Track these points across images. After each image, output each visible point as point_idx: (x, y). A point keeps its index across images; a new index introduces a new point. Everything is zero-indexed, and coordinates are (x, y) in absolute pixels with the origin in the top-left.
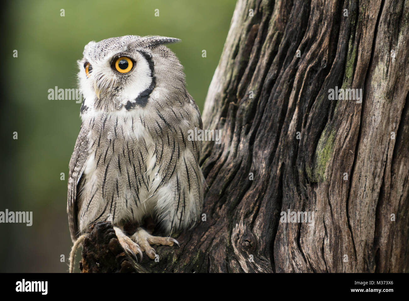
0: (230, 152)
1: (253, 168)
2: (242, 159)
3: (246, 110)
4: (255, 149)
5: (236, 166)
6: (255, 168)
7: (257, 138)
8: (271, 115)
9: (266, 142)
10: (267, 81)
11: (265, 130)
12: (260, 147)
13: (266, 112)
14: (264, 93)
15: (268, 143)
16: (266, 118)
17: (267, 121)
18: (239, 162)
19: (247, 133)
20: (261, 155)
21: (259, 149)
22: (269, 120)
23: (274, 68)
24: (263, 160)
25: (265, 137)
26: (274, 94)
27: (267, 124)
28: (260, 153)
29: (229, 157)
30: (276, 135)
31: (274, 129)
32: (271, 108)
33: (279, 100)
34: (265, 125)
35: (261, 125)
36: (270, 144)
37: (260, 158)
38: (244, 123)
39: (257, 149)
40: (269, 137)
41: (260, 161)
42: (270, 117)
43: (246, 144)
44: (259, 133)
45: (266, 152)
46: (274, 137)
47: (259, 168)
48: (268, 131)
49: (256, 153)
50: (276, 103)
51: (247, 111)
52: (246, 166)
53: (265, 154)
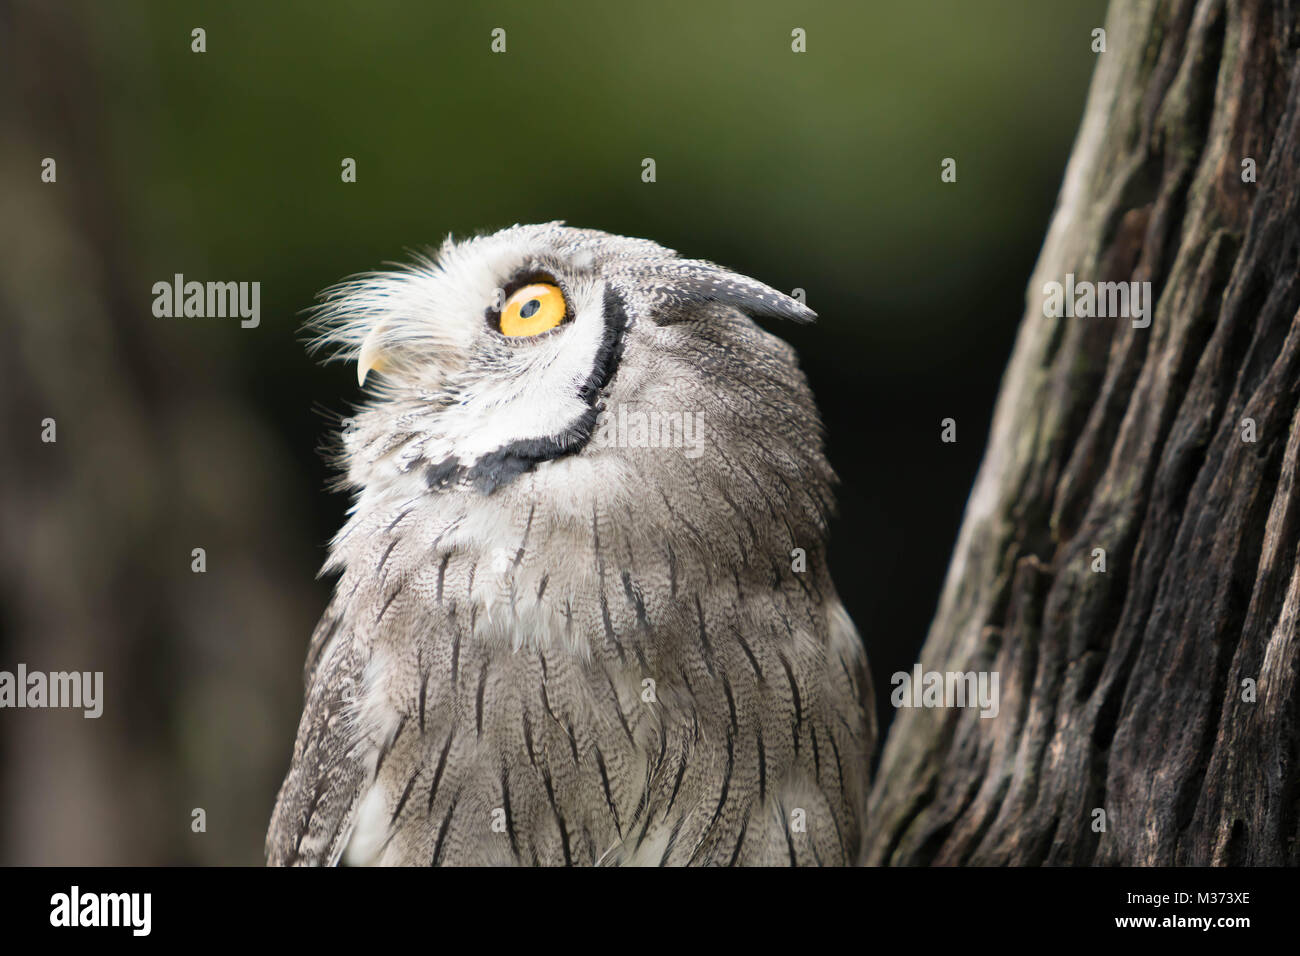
0: (1013, 781)
1: (1106, 850)
2: (1060, 808)
3: (1084, 588)
4: (1117, 763)
5: (1033, 841)
6: (1115, 848)
7: (1128, 712)
8: (1186, 607)
9: (1165, 728)
10: (1170, 457)
11: (1160, 672)
12: (1138, 754)
13: (1165, 593)
14: (1159, 508)
15: (1173, 736)
16: (1164, 621)
17: (1168, 634)
18: (1045, 822)
19: (1084, 694)
20: (1142, 790)
21: (1134, 763)
22: (1178, 629)
23: (1200, 398)
24: (1150, 811)
25: (1160, 706)
26: (1196, 511)
27: (1165, 650)
28: (1138, 779)
29: (1007, 804)
30: (1206, 697)
31: (1197, 668)
32: (1185, 577)
33: (1219, 536)
34: (1160, 653)
35: (1142, 652)
36: (1180, 736)
37: (1139, 802)
38: (1074, 649)
39: (1125, 764)
40: (1178, 706)
41: (1138, 817)
42: (1182, 616)
43: (1078, 743)
44: (1137, 690)
45: (1162, 775)
46: (1200, 708)
47: (1135, 848)
48: (1172, 681)
49: (1121, 783)
50: (1206, 550)
51: (1089, 594)
52: (1074, 842)
53: (1160, 785)
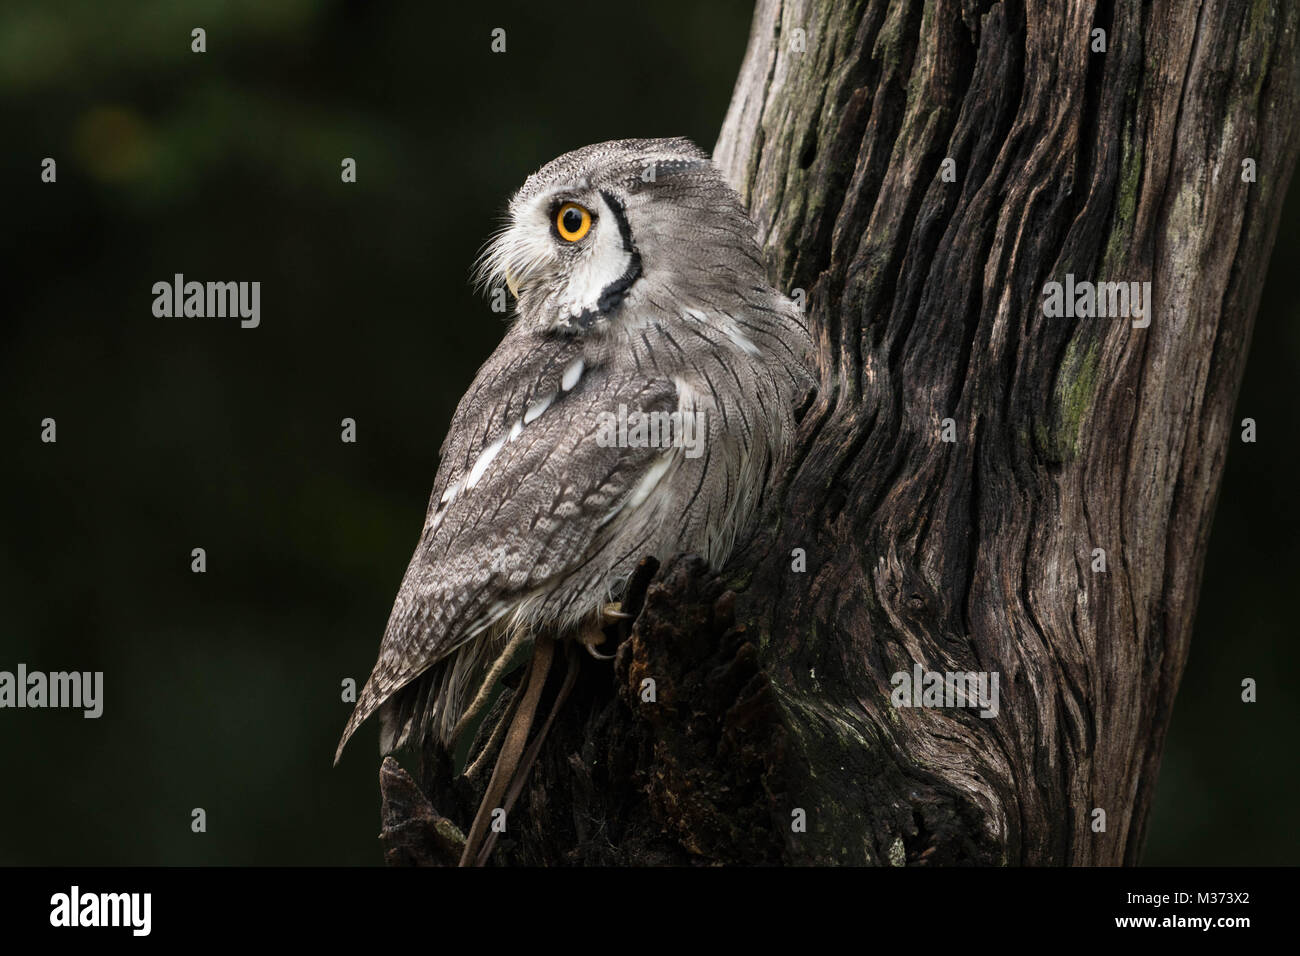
0: (841, 388)
1: (906, 427)
2: (879, 405)
3: (868, 290)
4: (908, 384)
5: (866, 420)
6: (912, 427)
7: (909, 355)
8: (945, 303)
9: (934, 366)
10: (921, 223)
11: (930, 337)
12: (919, 378)
13: (928, 295)
14: (914, 252)
15: (939, 369)
16: (931, 310)
17: (933, 317)
18: (871, 412)
19: (877, 343)
20: (924, 397)
21: (917, 384)
22: (939, 315)
23: (937, 194)
24: (932, 408)
25: (931, 355)
26: (946, 254)
27: (933, 325)
28: (921, 391)
29: (840, 400)
30: (957, 350)
31: (951, 336)
32: (943, 288)
33: (961, 268)
34: (929, 326)
35: (915, 325)
36: (943, 370)
37: (924, 403)
38: (865, 321)
39: (912, 382)
40: (940, 354)
41: (925, 411)
42: (942, 309)
43: (883, 371)
44: (913, 345)
45: (936, 389)
46: (954, 356)
47: (924, 427)
48: (938, 341)
49: (912, 392)
50: (954, 275)
51: (870, 293)
52: (890, 422)
53: (936, 395)
